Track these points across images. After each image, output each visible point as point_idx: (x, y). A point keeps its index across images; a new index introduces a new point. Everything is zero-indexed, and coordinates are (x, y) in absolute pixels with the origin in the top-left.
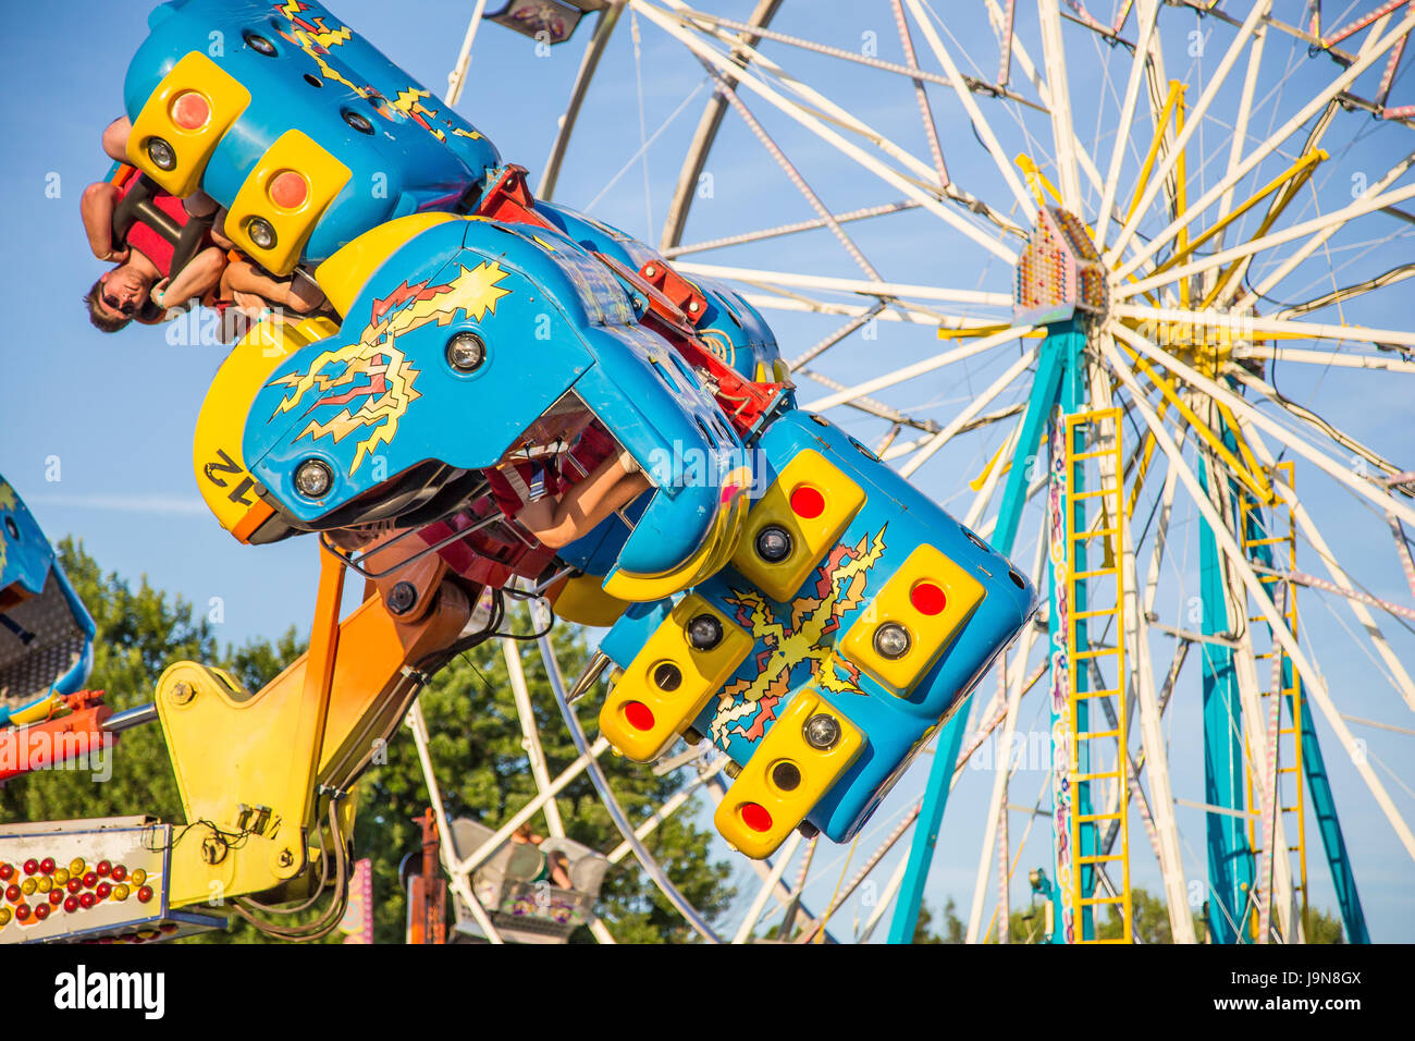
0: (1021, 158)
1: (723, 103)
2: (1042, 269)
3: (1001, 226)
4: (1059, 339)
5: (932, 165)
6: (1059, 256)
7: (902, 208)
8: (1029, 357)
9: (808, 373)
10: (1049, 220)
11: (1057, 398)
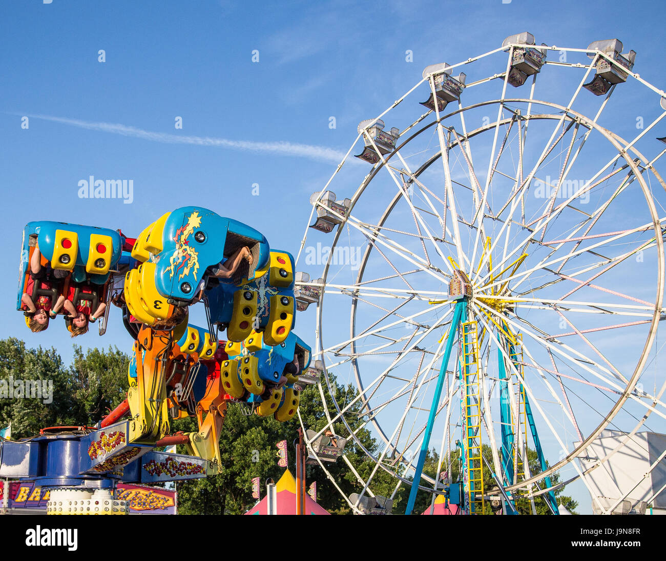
0: (449, 258)
1: (371, 246)
2: (455, 285)
3: (444, 275)
4: (460, 303)
5: (426, 260)
6: (459, 282)
7: (418, 271)
8: (452, 308)
9: (395, 314)
10: (457, 273)
11: (460, 319)
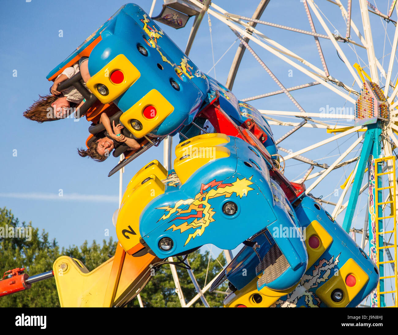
0: (356, 65)
1: (243, 48)
2: (365, 104)
3: (349, 90)
4: (372, 131)
5: (322, 69)
6: (371, 99)
7: (312, 85)
8: (361, 138)
10: (368, 86)
11: (371, 153)
